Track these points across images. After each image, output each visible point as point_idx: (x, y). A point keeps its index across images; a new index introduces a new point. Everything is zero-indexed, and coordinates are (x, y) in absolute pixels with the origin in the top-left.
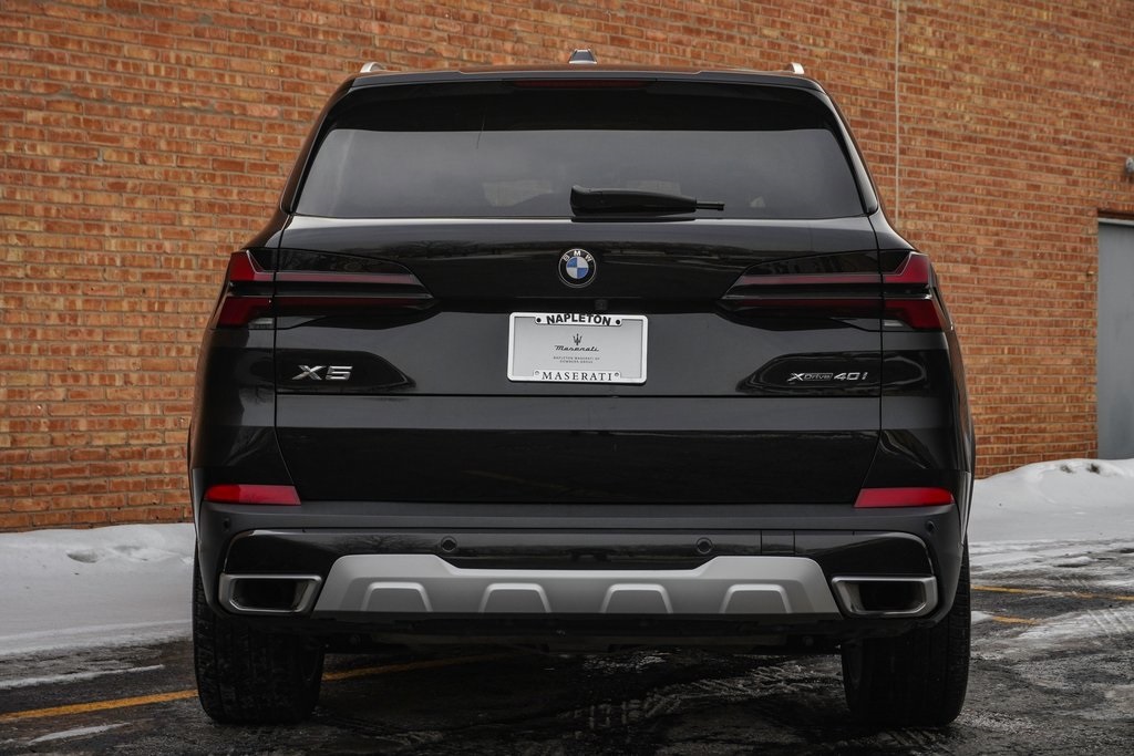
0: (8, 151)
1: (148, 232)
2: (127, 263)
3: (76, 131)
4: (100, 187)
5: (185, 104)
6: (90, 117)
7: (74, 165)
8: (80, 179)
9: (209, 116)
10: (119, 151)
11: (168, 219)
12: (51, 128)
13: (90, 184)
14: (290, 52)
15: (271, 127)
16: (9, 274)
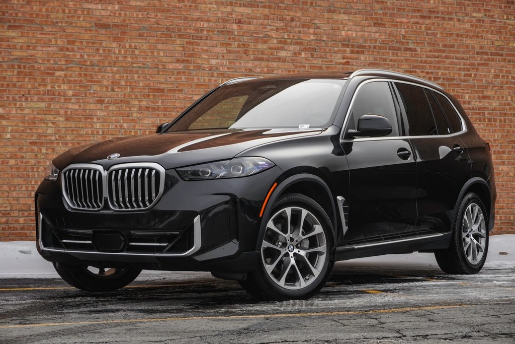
0: (47, 88)
1: (116, 120)
2: (105, 133)
3: (80, 79)
4: (92, 102)
5: (134, 65)
6: (86, 73)
7: (79, 93)
8: (82, 99)
9: (146, 70)
10: (101, 86)
11: (125, 114)
12: (68, 78)
13: (87, 100)
14: (188, 40)
15: (179, 73)
16: (48, 139)
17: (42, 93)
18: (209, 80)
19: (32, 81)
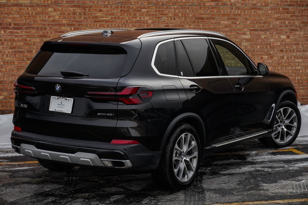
0: (137, 19)
3: (155, 13)
5: (187, 4)
6: (159, 9)
7: (155, 21)
8: (157, 25)
9: (194, 7)
10: (167, 17)
12: (149, 13)
13: (160, 26)
15: (212, 8)
17: (134, 22)
18: (231, 11)
19: (128, 15)
